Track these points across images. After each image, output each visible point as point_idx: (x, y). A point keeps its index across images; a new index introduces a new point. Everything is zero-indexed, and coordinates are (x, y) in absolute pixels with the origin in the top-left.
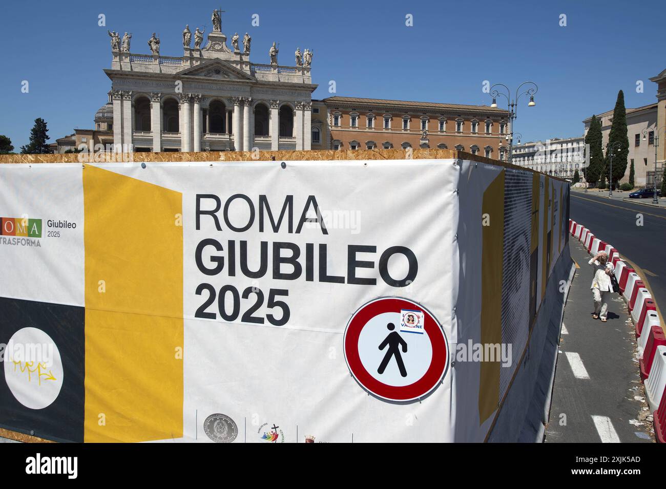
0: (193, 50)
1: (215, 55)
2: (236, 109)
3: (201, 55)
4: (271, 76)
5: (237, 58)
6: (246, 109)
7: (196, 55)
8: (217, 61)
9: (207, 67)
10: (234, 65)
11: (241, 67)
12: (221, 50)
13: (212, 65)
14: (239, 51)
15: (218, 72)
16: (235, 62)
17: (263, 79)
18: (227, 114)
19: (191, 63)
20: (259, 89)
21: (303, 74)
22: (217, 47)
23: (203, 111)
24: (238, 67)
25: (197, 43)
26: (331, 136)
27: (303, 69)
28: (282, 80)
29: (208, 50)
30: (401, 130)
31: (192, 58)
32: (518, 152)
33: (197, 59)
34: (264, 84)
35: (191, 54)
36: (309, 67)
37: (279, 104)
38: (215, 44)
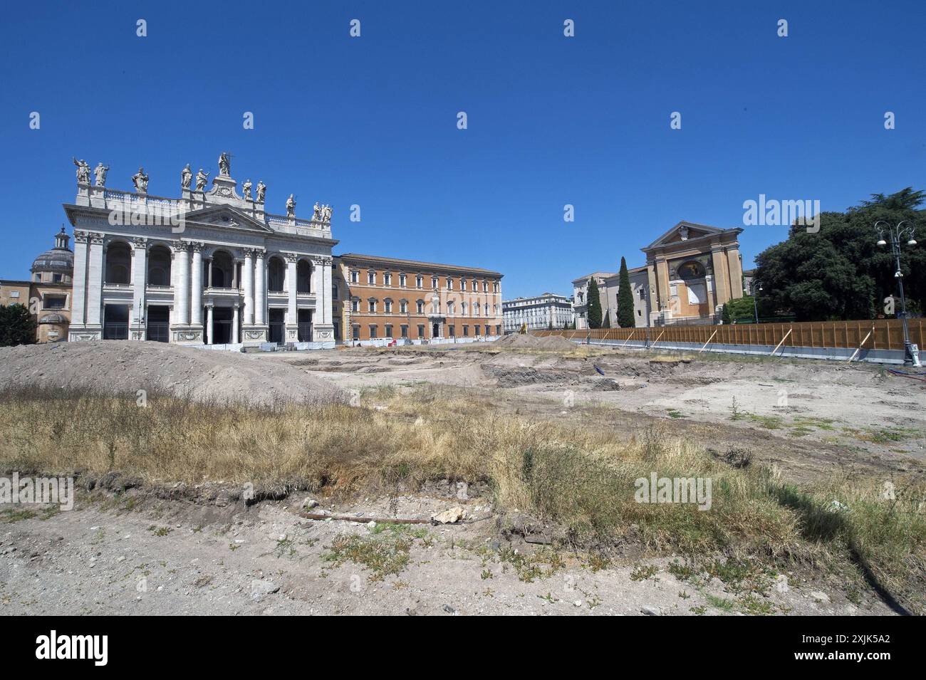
0: (195, 193)
1: (222, 201)
2: (248, 261)
3: (204, 198)
4: (288, 228)
5: (250, 206)
6: (259, 262)
7: (198, 197)
8: (226, 207)
9: (212, 212)
10: (246, 213)
11: (254, 216)
12: (230, 196)
13: (219, 211)
14: (251, 199)
15: (226, 219)
16: (246, 210)
17: (278, 231)
18: (235, 266)
19: (192, 207)
20: (274, 241)
21: (323, 228)
22: (224, 192)
23: (205, 262)
24: (251, 215)
25: (200, 186)
26: (350, 293)
27: (323, 224)
28: (299, 234)
29: (213, 195)
30: (414, 288)
31: (192, 202)
33: (199, 203)
34: (282, 237)
35: (191, 197)
36: (328, 222)
37: (297, 258)
38: (222, 189)
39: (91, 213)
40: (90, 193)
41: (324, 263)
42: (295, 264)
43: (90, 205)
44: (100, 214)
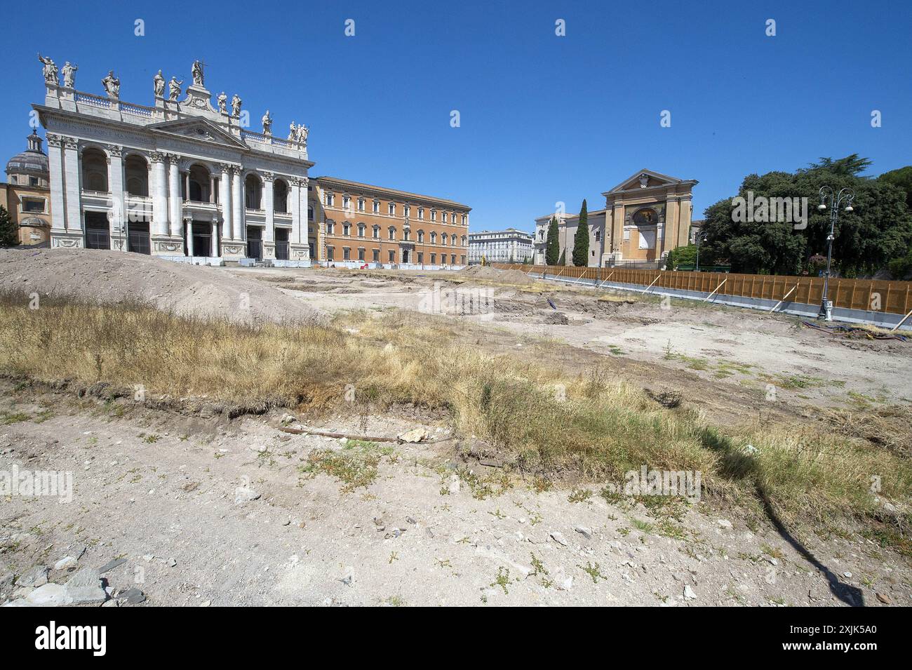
0: (169, 102)
1: (197, 113)
2: (225, 176)
3: (178, 108)
4: (265, 146)
5: (226, 120)
6: (236, 178)
7: (173, 107)
8: (201, 120)
9: (187, 124)
10: (222, 127)
11: (230, 130)
12: (205, 108)
13: (194, 123)
14: (227, 113)
15: (201, 132)
16: (222, 124)
17: (256, 148)
18: (213, 181)
19: (166, 117)
20: (251, 158)
21: (299, 148)
22: (198, 103)
23: (182, 175)
24: (227, 129)
25: (174, 94)
26: (325, 215)
27: (299, 145)
28: (276, 153)
29: (187, 105)
30: (387, 215)
31: (166, 111)
32: (478, 238)
33: (174, 113)
34: (257, 154)
35: (165, 106)
36: (305, 143)
37: (274, 177)
38: (197, 100)
39: (62, 116)
40: (59, 95)
41: (300, 184)
42: (271, 184)
43: (60, 107)
44: (71, 117)
